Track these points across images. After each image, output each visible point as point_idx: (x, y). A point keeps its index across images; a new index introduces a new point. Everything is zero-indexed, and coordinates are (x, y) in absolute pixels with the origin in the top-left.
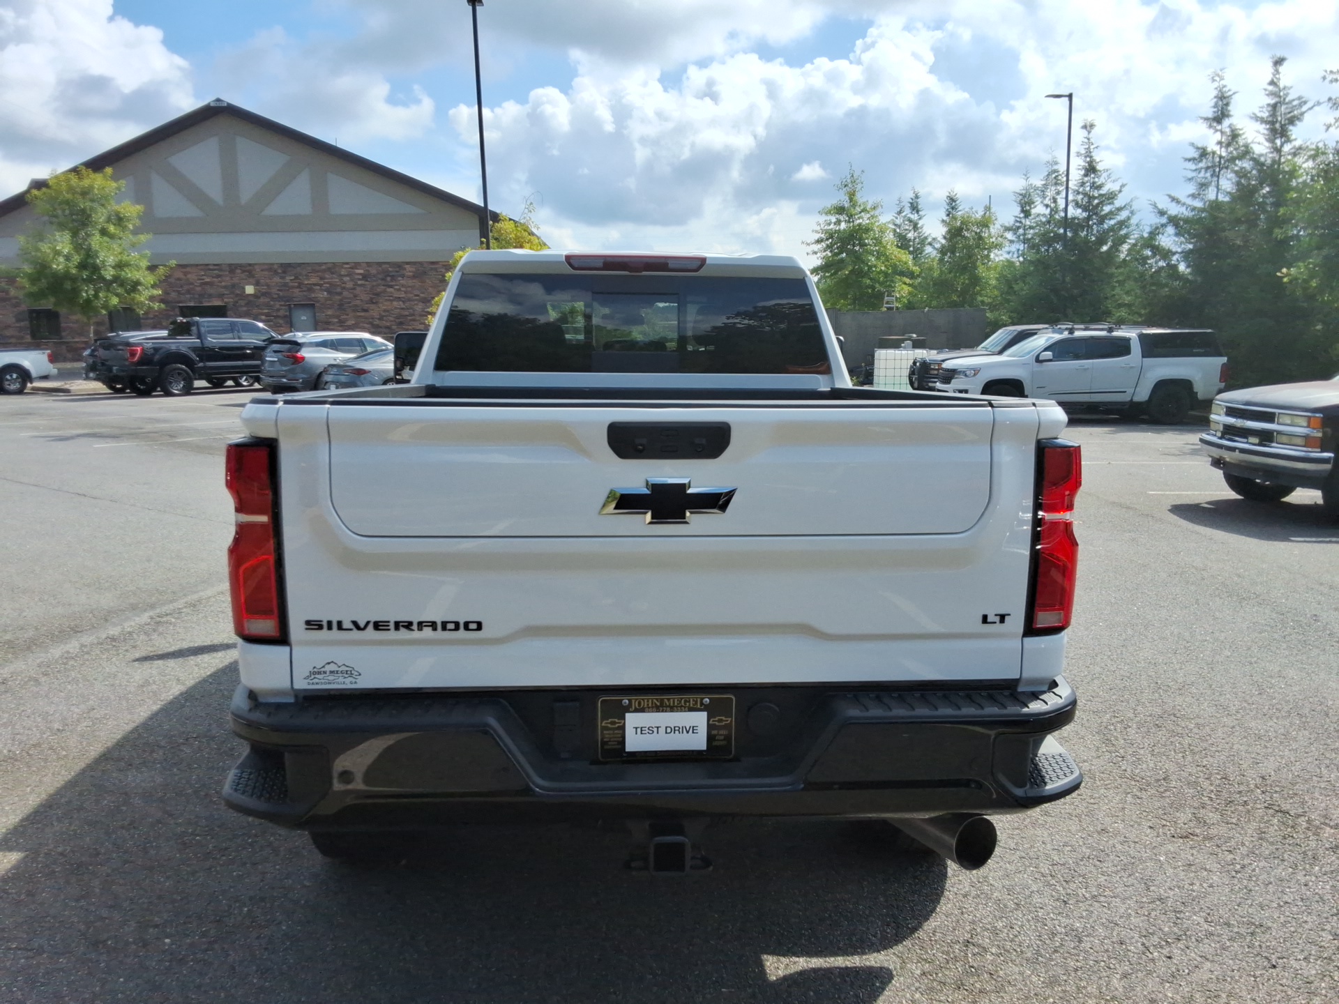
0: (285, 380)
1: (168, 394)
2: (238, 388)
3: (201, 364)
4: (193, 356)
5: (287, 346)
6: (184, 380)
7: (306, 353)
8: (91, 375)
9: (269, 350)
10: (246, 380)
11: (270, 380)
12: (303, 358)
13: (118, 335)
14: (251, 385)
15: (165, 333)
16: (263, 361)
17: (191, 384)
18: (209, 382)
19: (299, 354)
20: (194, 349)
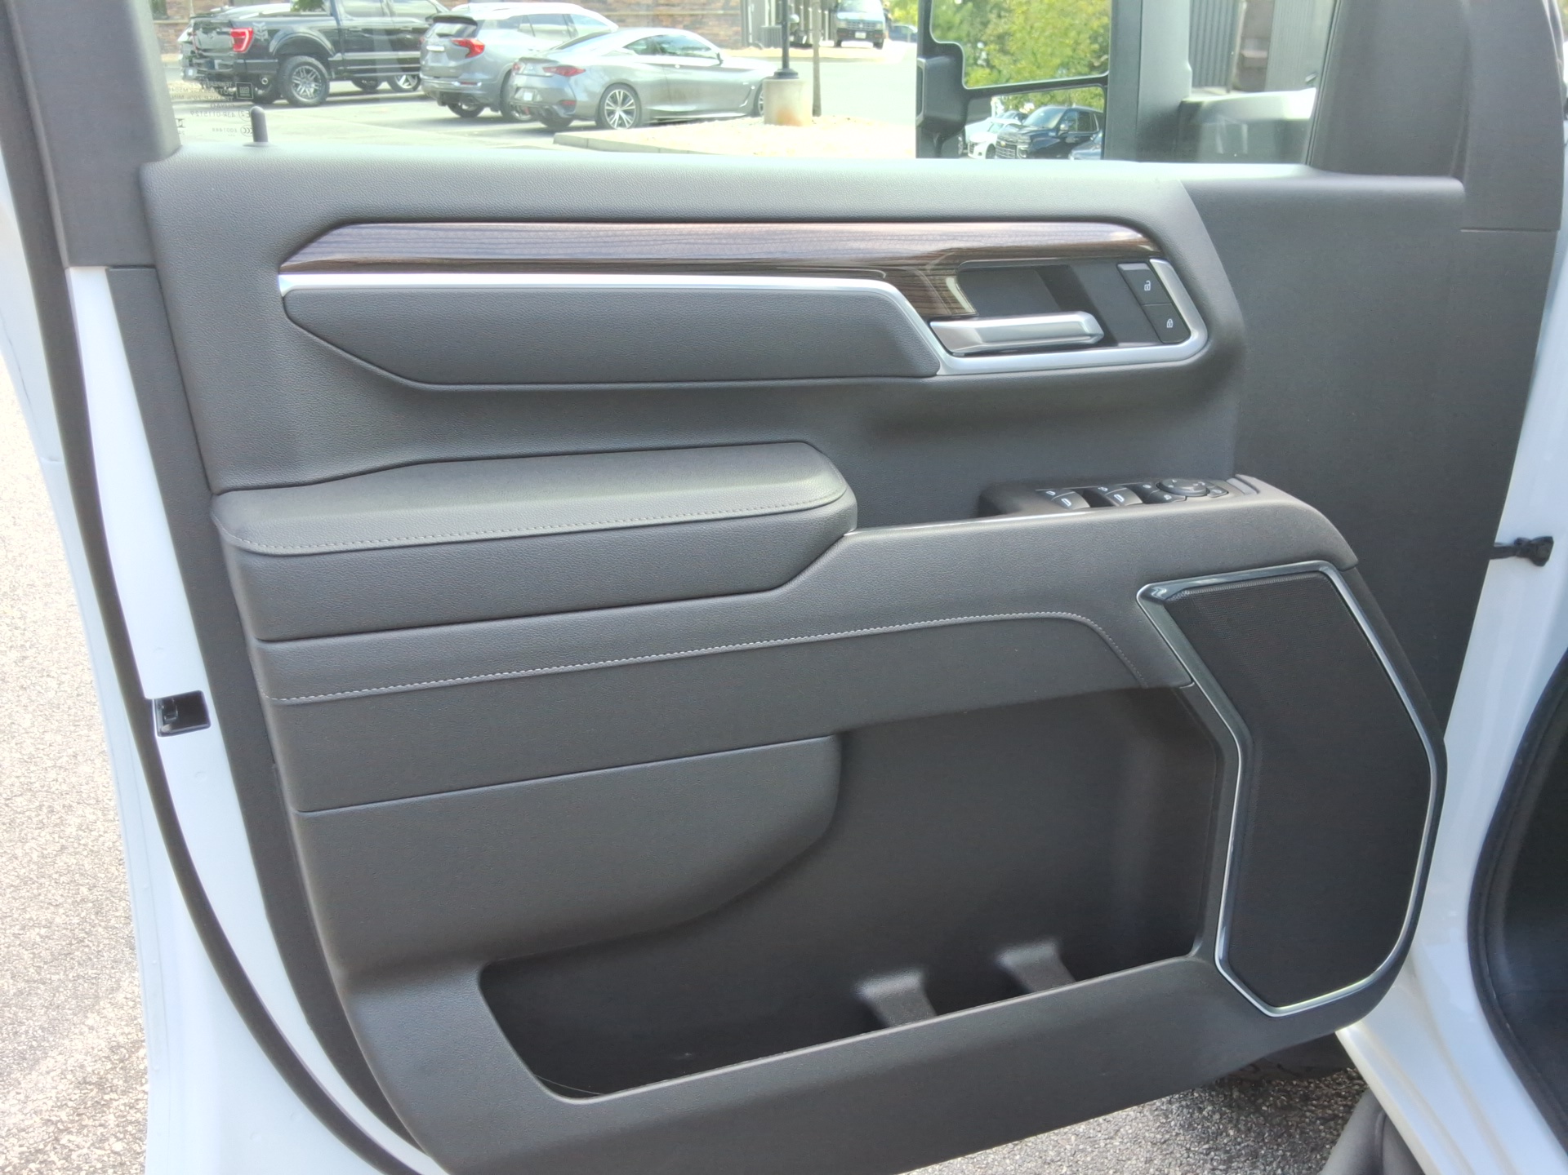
0: (456, 84)
1: (294, 103)
2: (397, 95)
3: (338, 57)
4: (328, 44)
5: (458, 27)
6: (316, 80)
7: (482, 38)
8: (191, 72)
9: (430, 33)
10: (407, 80)
11: (436, 84)
12: (482, 48)
13: (223, 11)
14: (415, 89)
15: (286, 8)
16: (425, 53)
17: (327, 88)
18: (357, 82)
19: (474, 41)
20: (327, 33)
